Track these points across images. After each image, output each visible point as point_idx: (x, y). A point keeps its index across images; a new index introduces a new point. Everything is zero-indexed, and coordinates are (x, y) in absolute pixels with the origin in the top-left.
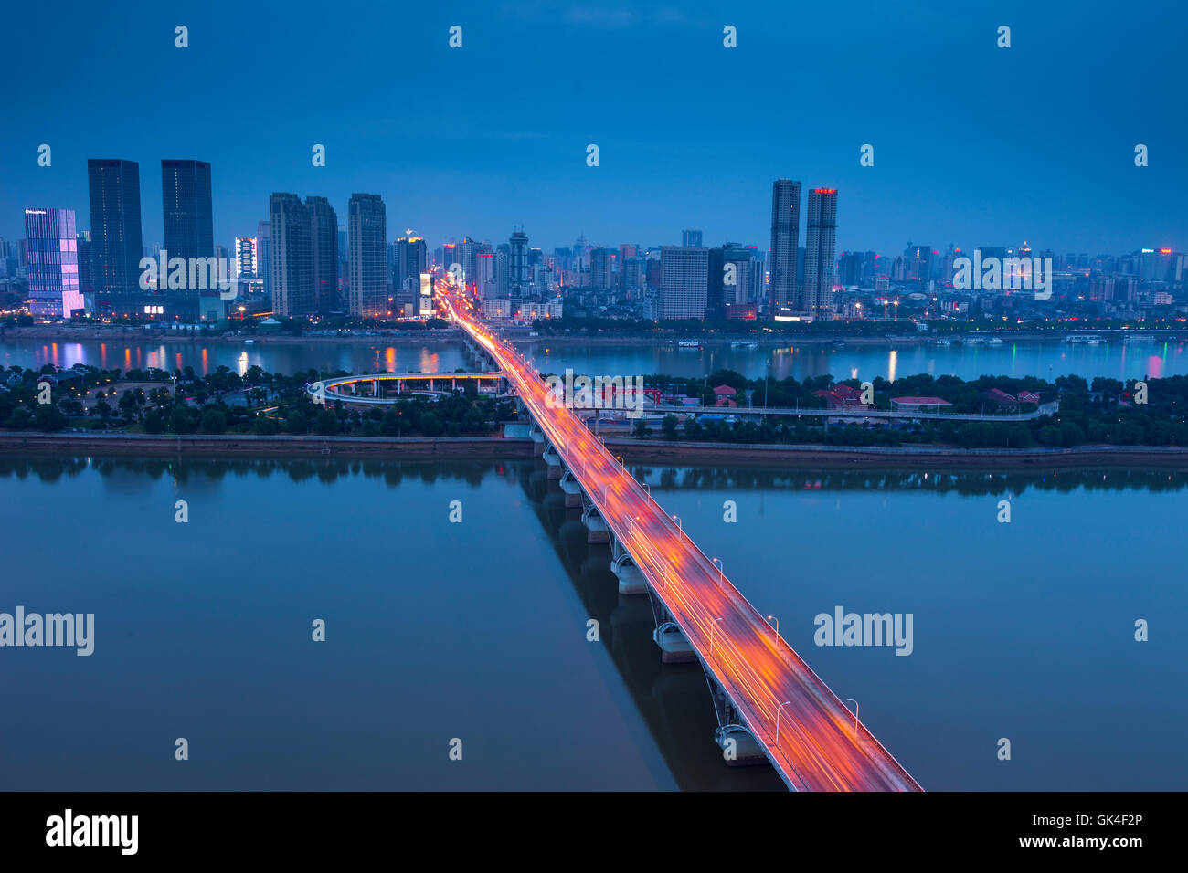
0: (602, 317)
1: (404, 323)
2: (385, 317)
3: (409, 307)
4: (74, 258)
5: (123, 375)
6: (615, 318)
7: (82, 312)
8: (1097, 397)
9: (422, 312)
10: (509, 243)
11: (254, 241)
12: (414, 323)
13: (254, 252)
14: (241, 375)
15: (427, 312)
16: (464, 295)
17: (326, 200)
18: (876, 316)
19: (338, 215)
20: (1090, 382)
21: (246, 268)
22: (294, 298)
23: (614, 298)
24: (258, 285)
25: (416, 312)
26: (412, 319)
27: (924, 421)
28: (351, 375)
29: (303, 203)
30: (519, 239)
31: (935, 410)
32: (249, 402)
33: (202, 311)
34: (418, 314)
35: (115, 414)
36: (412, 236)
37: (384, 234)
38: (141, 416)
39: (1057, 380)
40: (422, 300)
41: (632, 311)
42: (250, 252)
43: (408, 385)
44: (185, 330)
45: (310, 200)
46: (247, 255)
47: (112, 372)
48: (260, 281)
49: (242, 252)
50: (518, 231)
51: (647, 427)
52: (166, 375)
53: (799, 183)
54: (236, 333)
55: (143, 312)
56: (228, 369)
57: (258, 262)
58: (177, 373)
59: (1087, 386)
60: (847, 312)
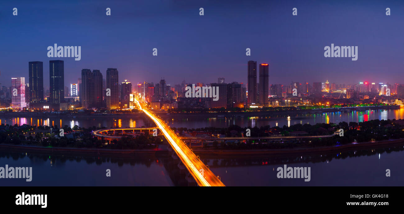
0: (191, 108)
1: (124, 111)
2: (118, 109)
3: (126, 105)
4: (24, 92)
5: (37, 128)
6: (196, 108)
7: (26, 108)
8: (351, 128)
9: (130, 107)
10: (159, 83)
11: (77, 85)
12: (128, 110)
13: (77, 88)
14: (72, 128)
15: (132, 107)
16: (144, 101)
17: (99, 70)
18: (283, 105)
19: (103, 76)
20: (348, 123)
21: (74, 93)
22: (89, 103)
23: (195, 101)
24: (77, 99)
25: (128, 107)
26: (127, 109)
27: (300, 139)
28: (107, 128)
29: (92, 72)
30: (163, 82)
31: (303, 135)
32: (74, 137)
33: (60, 107)
34: (129, 108)
35: (34, 140)
36: (127, 82)
37: (118, 81)
38: (41, 140)
39: (339, 123)
40: (130, 103)
41: (201, 105)
42: (75, 88)
43: (126, 132)
44: (55, 113)
45: (94, 71)
46: (74, 89)
47: (34, 127)
48: (78, 98)
49: (73, 88)
50: (163, 79)
51: (208, 145)
52: (49, 128)
53: (256, 62)
54: (70, 114)
55: (43, 108)
56: (68, 126)
57: (78, 92)
58: (52, 127)
59: (348, 124)
60: (273, 104)
